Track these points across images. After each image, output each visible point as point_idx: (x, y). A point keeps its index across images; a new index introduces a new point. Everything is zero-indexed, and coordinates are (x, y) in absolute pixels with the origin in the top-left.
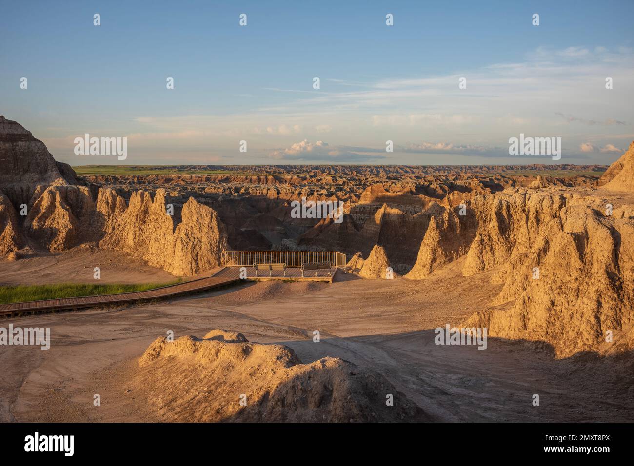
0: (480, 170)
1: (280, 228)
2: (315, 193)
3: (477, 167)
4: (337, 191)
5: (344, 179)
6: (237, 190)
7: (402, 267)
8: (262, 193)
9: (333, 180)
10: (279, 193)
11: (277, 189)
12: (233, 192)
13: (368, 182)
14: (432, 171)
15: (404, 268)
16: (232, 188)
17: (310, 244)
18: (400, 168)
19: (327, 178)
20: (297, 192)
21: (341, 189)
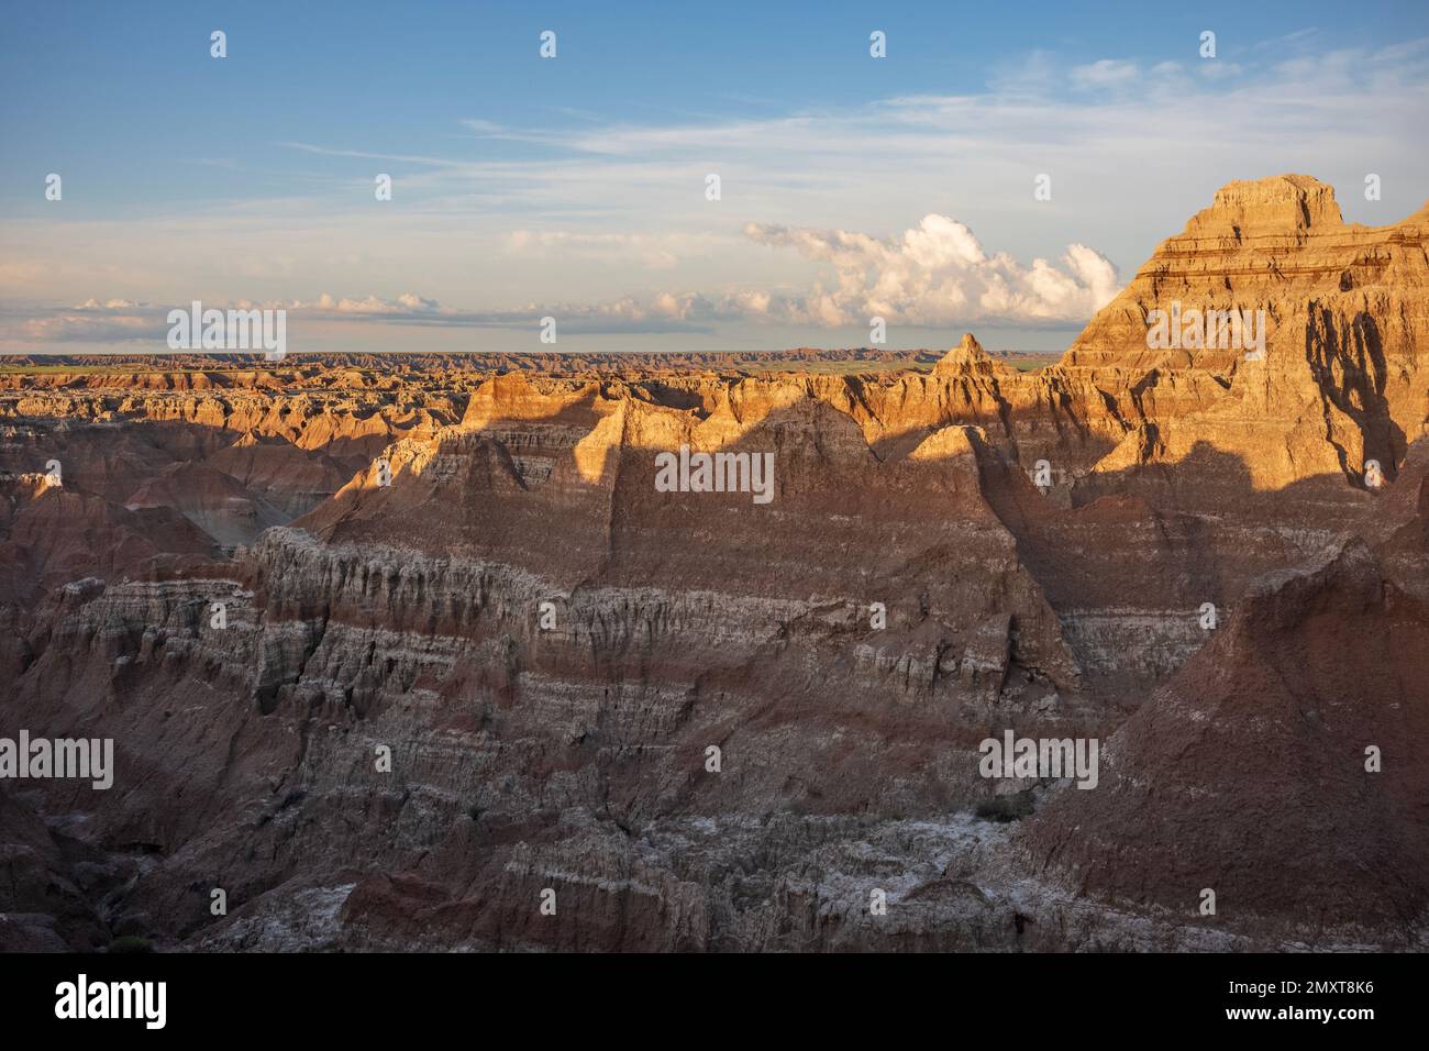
0: (687, 362)
1: (238, 500)
2: (327, 409)
3: (679, 355)
4: (382, 403)
5: (394, 378)
6: (109, 404)
7: (699, 600)
8: (182, 413)
9: (364, 380)
10: (227, 411)
11: (221, 400)
12: (97, 410)
13: (454, 383)
14: (582, 366)
15: (705, 603)
16: (95, 400)
17: (366, 540)
18: (511, 359)
19: (349, 374)
20: (277, 407)
21: (393, 400)
